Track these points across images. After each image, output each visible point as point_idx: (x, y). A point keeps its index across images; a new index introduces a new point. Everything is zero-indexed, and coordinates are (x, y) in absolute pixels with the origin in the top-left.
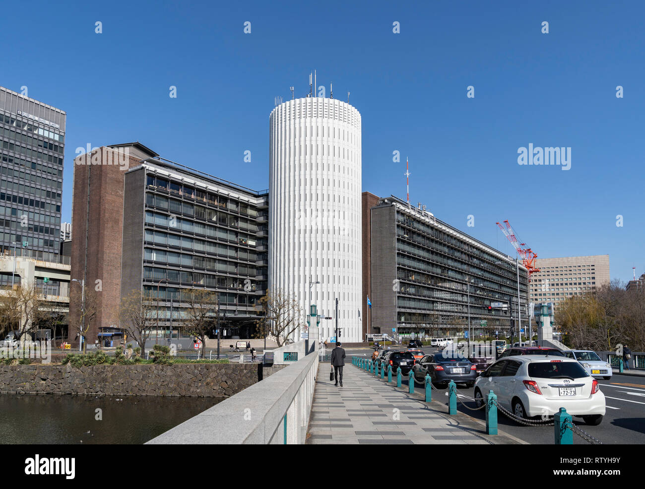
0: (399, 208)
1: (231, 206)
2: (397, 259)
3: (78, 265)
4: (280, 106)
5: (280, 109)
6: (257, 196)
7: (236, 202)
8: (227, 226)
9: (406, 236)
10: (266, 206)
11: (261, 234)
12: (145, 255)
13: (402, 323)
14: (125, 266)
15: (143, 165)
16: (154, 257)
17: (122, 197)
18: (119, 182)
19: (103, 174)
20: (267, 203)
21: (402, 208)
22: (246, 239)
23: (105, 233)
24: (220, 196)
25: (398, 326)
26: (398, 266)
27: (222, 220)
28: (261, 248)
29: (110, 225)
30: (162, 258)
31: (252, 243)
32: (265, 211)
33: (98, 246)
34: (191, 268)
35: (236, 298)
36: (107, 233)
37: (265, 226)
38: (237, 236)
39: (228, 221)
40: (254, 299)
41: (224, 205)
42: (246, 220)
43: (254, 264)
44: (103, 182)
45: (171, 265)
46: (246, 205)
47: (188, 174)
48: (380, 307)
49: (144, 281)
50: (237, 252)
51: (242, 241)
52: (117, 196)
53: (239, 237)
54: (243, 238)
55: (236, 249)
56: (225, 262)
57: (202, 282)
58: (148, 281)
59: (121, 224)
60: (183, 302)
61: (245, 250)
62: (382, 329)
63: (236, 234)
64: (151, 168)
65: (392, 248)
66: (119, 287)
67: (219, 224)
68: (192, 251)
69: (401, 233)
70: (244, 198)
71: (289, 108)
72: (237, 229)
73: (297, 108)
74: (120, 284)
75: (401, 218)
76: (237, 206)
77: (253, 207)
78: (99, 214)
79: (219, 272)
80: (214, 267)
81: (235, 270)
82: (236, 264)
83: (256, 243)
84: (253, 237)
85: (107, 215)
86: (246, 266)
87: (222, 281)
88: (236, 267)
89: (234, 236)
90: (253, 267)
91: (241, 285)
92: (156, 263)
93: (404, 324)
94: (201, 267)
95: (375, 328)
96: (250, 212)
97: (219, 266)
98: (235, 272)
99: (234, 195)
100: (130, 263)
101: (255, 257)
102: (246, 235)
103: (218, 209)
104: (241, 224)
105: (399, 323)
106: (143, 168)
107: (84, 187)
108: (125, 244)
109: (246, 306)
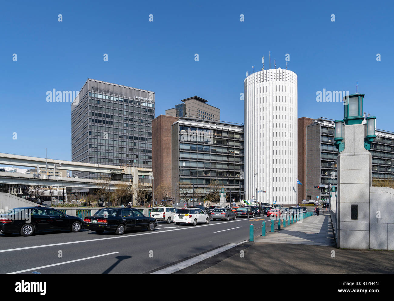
0: (323, 125)
1: (224, 135)
2: (321, 156)
3: (154, 169)
4: (249, 76)
5: (249, 78)
6: (240, 127)
7: (227, 132)
8: (222, 145)
9: (330, 141)
10: (243, 133)
11: (241, 147)
12: (180, 164)
13: (325, 193)
14: (173, 169)
15: (178, 121)
16: (184, 164)
17: (170, 137)
18: (169, 130)
19: (162, 128)
20: (244, 130)
21: (326, 124)
22: (233, 151)
23: (164, 155)
24: (218, 130)
25: (322, 195)
26: (321, 160)
27: (219, 142)
28: (241, 155)
29: (166, 151)
30: (188, 165)
31: (237, 152)
32: (242, 135)
33: (161, 161)
34: (203, 168)
35: (228, 182)
36: (165, 154)
37: (243, 143)
38: (228, 150)
39: (223, 143)
40: (239, 182)
41: (220, 135)
42: (233, 141)
43: (238, 163)
44: (162, 131)
45: (192, 167)
46: (233, 133)
47: (201, 122)
48: (311, 184)
49: (180, 176)
50: (228, 158)
51: (231, 152)
52: (169, 137)
53: (229, 150)
54: (232, 150)
55: (228, 156)
56: (222, 164)
57: (209, 175)
58: (181, 176)
59: (171, 150)
60: (199, 185)
61: (233, 157)
62: (312, 196)
63: (228, 148)
64: (181, 122)
65: (318, 150)
66: (171, 179)
67: (218, 145)
68: (203, 160)
69: (325, 139)
70: (231, 129)
71: (254, 77)
72: (228, 146)
73: (256, 78)
74: (171, 177)
75: (325, 131)
76: (228, 134)
77: (237, 133)
78: (161, 147)
79: (218, 169)
80: (216, 166)
81: (228, 167)
82: (228, 164)
83: (240, 152)
84: (237, 149)
85: (164, 146)
86: (233, 165)
87: (220, 173)
88: (228, 166)
89: (227, 150)
90: (238, 165)
91: (231, 175)
92: (185, 167)
93: (327, 194)
94: (209, 167)
95: (308, 196)
96: (235, 136)
97: (218, 166)
98: (228, 168)
99: (226, 128)
100: (175, 167)
101: (239, 160)
102: (233, 149)
103: (217, 137)
104: (230, 143)
105: (323, 193)
106: (178, 123)
107: (155, 134)
108: (172, 159)
109: (234, 185)
